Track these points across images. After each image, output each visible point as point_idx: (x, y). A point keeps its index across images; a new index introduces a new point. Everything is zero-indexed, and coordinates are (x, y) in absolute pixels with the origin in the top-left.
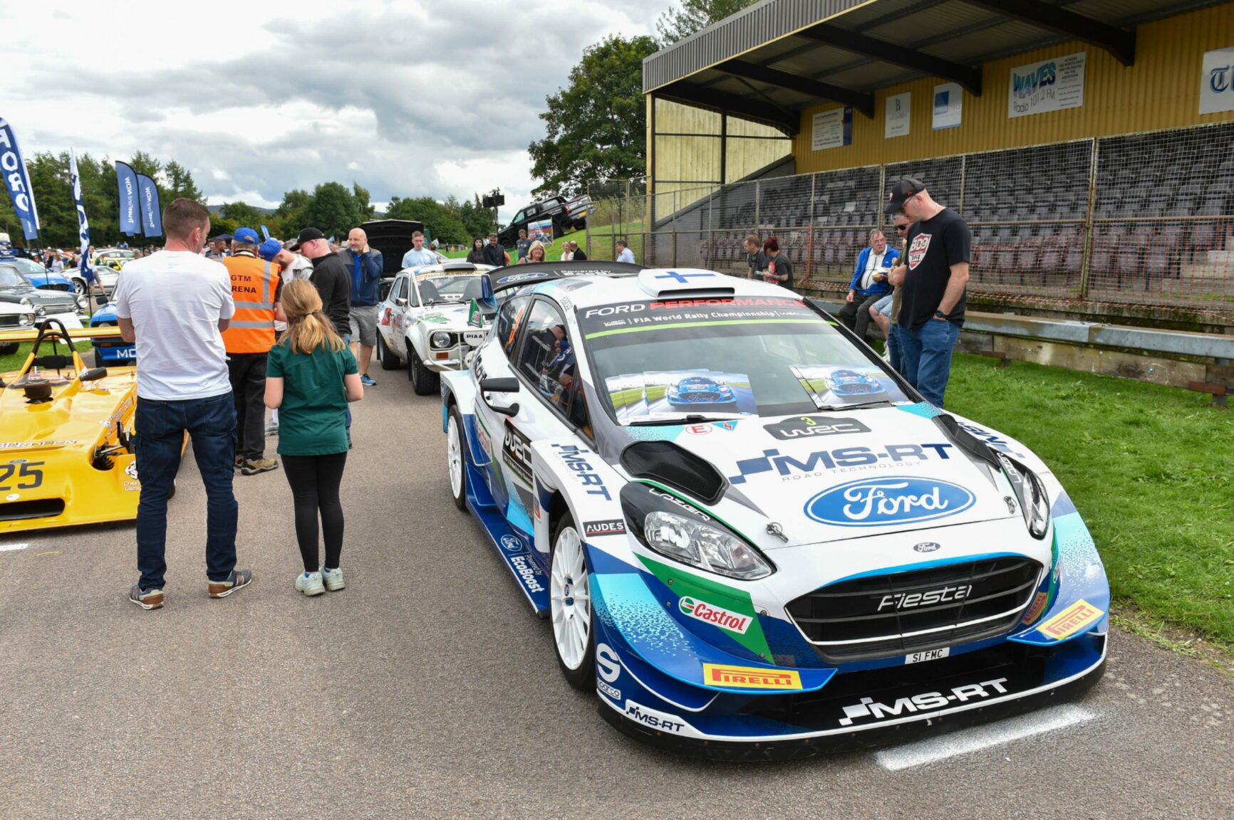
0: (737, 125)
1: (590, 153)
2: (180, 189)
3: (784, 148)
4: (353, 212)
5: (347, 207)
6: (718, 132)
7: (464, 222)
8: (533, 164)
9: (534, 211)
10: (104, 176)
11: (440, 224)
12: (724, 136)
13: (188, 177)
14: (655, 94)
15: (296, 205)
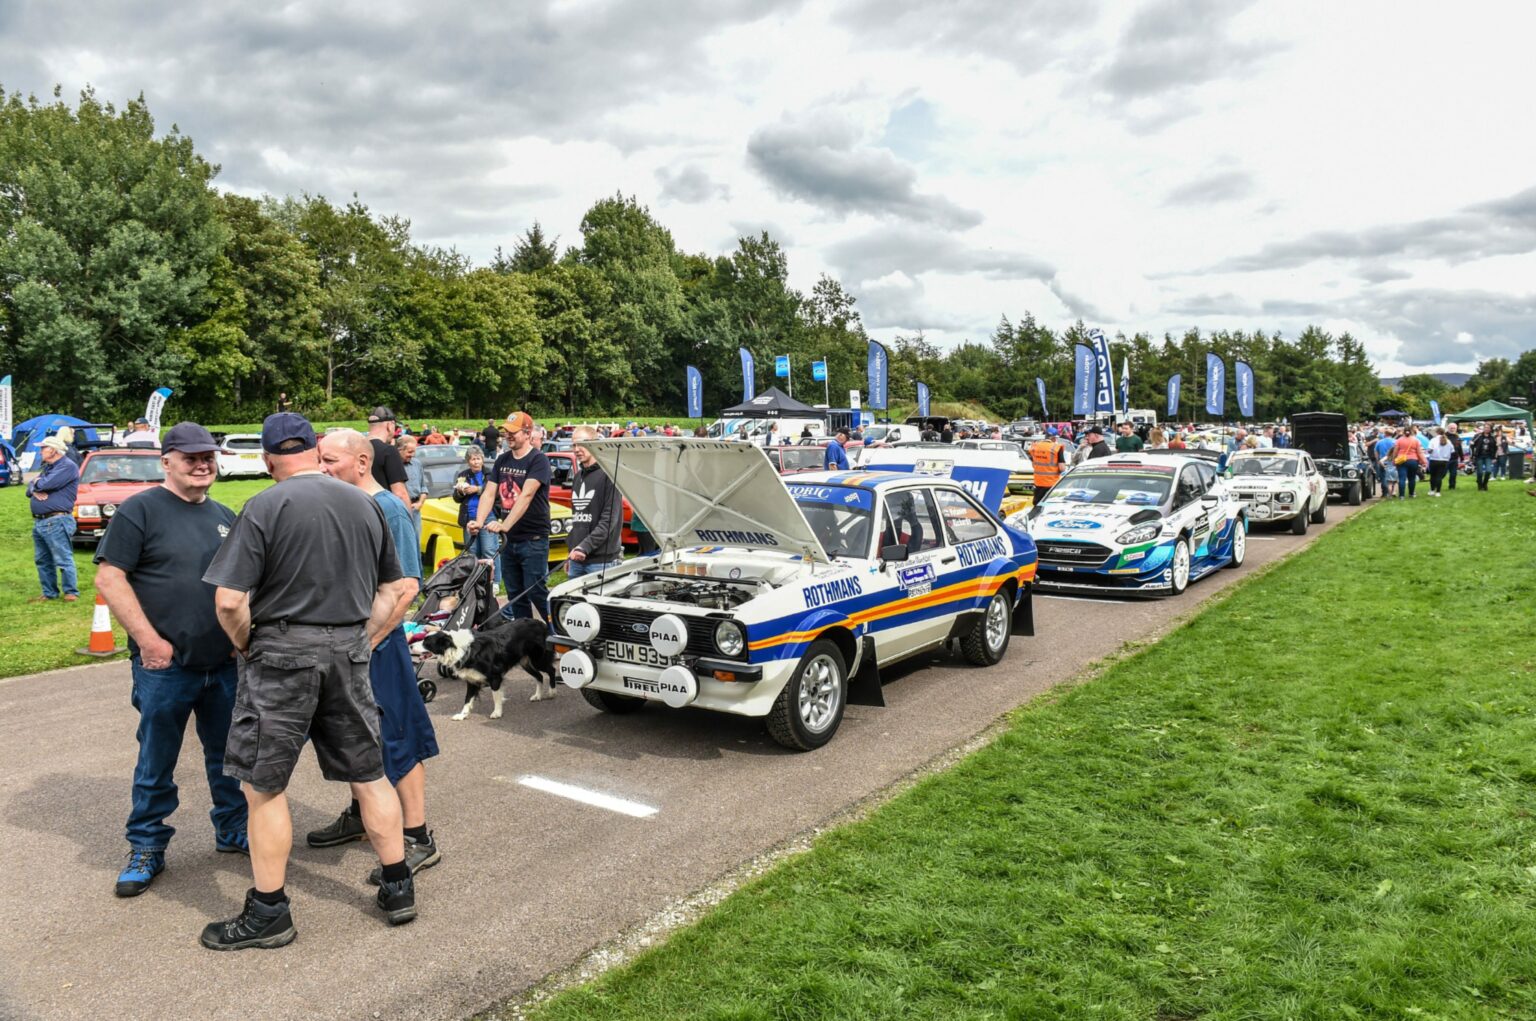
2: (1351, 362)
15: (1492, 377)
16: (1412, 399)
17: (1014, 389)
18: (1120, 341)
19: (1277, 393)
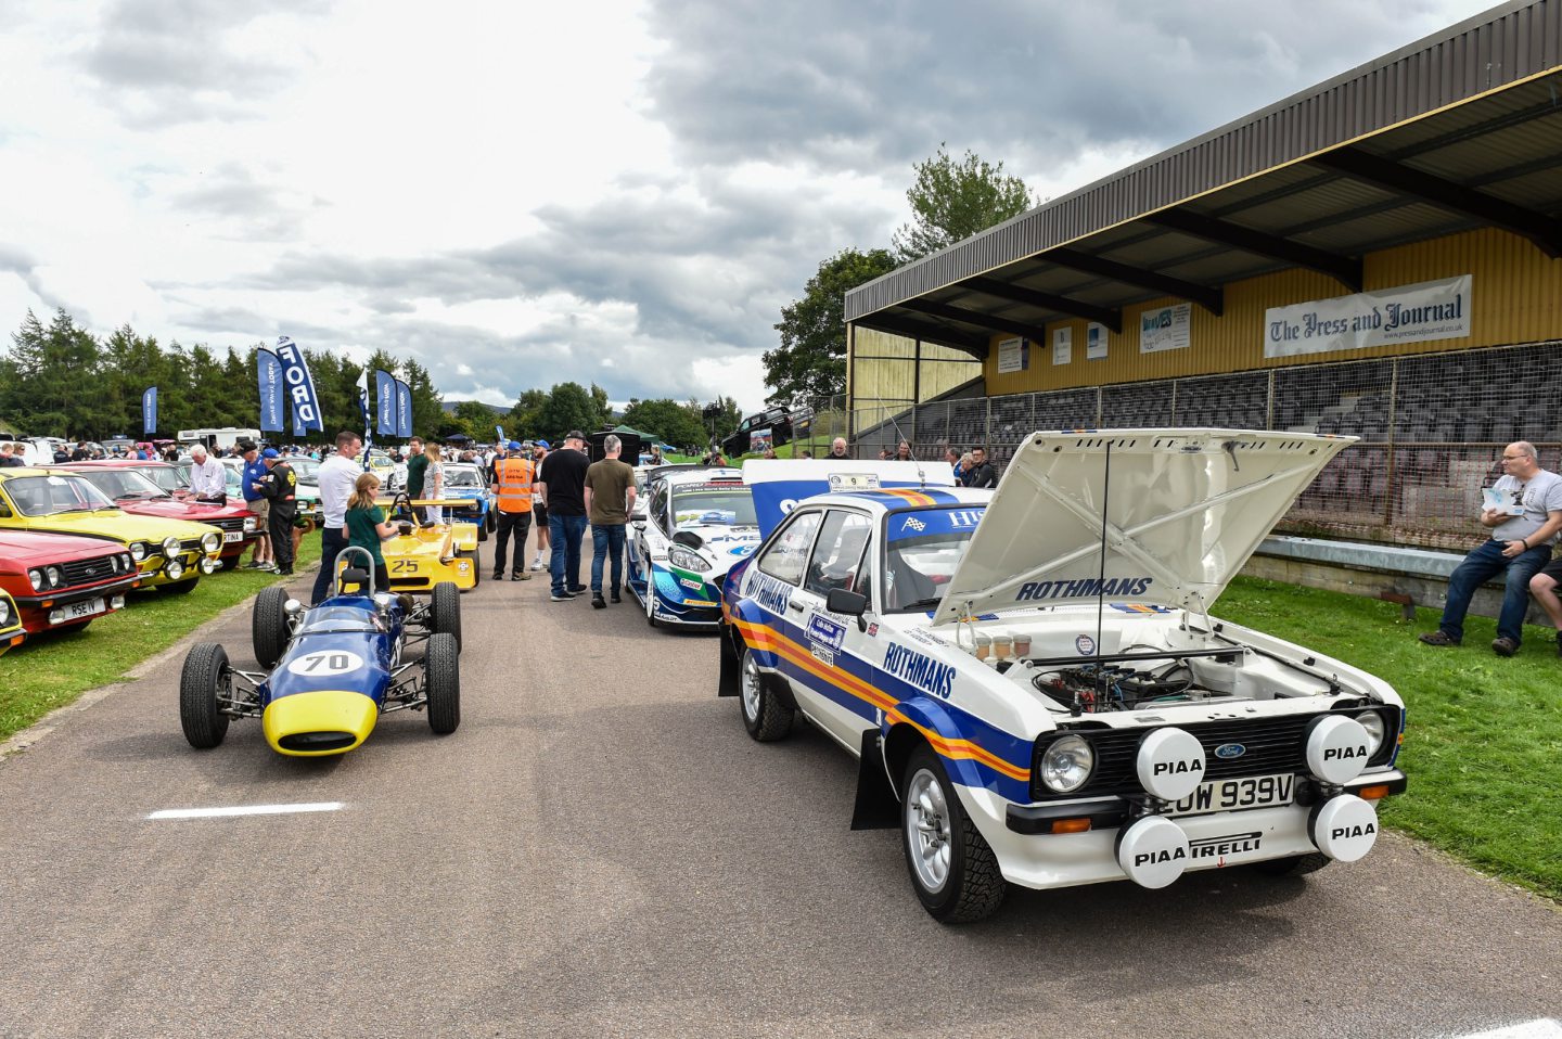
0: (929, 349)
1: (822, 364)
2: (417, 387)
3: (976, 370)
4: (590, 413)
5: (584, 408)
6: (913, 356)
7: (705, 425)
8: (767, 372)
9: (758, 420)
10: (342, 373)
11: (680, 427)
12: (918, 359)
13: (425, 375)
14: (855, 323)
15: (531, 406)
16: (469, 424)
17: (48, 401)
18: (176, 352)
19: (349, 416)
